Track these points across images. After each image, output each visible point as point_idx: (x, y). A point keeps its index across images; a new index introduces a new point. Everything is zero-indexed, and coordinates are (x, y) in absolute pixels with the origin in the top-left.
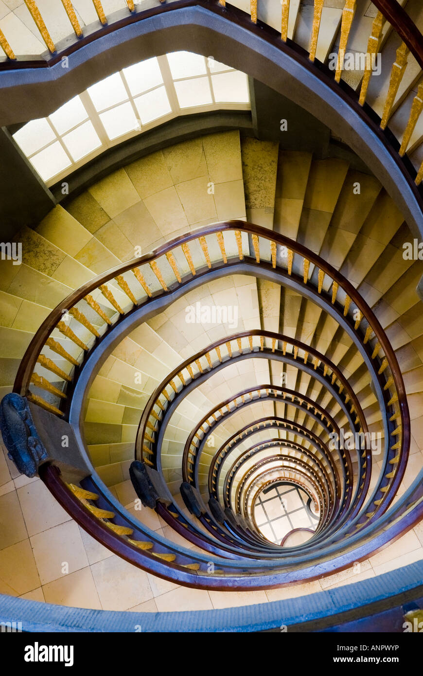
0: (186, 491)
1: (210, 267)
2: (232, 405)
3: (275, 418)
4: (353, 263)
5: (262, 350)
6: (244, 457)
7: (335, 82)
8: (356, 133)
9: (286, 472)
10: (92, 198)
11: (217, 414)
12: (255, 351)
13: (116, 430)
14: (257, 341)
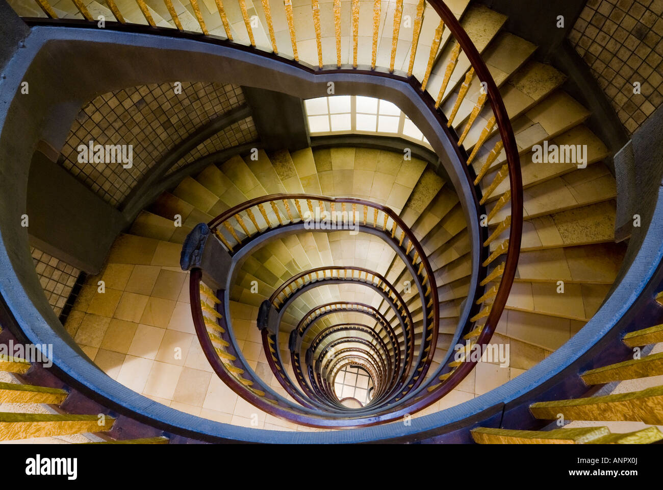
0: (294, 335)
1: (365, 224)
2: (349, 306)
3: (373, 330)
4: (449, 270)
5: (378, 286)
6: (346, 339)
7: (466, 164)
8: (465, 198)
9: (368, 364)
10: (330, 155)
11: (339, 306)
12: (374, 285)
13: (275, 279)
14: (377, 281)
